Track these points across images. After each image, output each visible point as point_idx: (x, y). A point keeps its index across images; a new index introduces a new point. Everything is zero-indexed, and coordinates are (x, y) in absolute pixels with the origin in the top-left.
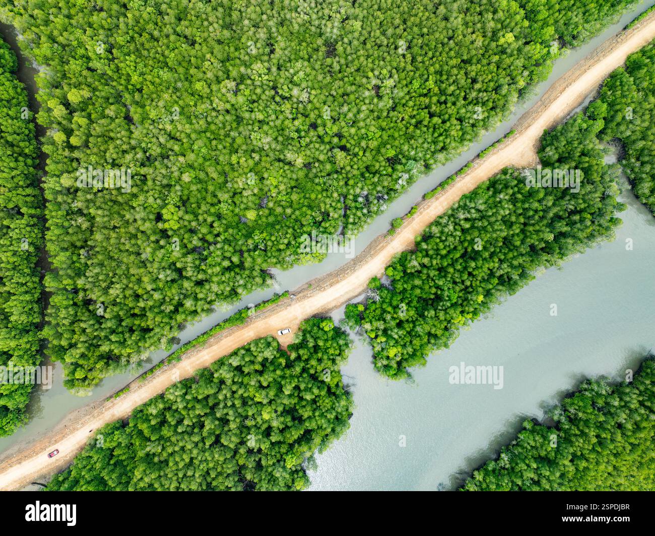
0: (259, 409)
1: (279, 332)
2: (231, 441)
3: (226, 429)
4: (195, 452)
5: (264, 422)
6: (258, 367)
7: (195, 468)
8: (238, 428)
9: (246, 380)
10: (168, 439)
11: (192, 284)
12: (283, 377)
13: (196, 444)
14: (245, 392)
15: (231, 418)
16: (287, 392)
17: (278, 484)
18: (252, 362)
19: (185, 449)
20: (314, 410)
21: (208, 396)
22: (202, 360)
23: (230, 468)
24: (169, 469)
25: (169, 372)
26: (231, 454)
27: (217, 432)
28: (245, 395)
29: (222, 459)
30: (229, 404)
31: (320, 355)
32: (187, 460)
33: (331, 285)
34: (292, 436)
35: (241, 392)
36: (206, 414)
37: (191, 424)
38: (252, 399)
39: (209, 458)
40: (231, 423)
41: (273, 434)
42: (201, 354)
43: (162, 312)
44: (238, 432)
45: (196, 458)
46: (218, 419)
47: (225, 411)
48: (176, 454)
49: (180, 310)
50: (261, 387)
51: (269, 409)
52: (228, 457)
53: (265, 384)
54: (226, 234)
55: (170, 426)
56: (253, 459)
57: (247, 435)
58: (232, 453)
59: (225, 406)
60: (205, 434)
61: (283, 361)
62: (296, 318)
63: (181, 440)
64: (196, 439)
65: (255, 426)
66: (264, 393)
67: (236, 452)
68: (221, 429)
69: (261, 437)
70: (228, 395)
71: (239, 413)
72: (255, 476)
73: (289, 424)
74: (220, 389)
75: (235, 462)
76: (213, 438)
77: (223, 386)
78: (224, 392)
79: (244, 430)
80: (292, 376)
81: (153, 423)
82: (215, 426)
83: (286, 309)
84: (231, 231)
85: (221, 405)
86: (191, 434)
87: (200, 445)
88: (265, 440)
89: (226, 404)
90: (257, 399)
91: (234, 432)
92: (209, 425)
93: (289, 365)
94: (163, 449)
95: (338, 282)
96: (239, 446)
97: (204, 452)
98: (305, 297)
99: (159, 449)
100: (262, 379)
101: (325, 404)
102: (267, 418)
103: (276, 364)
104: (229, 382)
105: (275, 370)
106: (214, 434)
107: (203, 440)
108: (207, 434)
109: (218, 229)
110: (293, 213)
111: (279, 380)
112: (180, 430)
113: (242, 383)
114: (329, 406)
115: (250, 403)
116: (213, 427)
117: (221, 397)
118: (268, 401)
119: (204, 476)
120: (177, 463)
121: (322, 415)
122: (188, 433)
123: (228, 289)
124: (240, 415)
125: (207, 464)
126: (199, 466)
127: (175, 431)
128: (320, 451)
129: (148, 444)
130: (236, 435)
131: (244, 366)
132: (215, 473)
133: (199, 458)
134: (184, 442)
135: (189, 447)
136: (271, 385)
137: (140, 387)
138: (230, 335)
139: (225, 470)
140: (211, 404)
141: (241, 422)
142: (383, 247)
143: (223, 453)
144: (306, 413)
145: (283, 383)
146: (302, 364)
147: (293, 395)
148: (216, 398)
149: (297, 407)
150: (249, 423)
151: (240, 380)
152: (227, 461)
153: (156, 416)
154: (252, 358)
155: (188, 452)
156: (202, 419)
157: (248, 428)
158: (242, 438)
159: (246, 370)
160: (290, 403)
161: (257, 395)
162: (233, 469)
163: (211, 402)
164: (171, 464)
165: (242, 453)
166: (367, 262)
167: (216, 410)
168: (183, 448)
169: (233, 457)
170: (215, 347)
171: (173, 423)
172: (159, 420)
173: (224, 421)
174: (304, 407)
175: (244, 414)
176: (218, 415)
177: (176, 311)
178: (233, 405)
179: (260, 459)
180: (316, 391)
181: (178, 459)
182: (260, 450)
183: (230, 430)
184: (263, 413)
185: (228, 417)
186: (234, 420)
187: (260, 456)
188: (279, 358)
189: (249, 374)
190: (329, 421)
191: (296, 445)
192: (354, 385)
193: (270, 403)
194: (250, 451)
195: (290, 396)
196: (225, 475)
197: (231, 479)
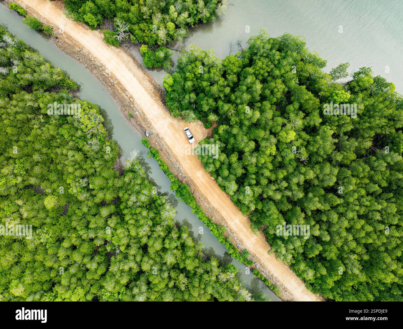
0: (285, 146)
1: (191, 141)
2: (331, 173)
3: (316, 182)
4: (351, 215)
5: (300, 137)
6: (234, 158)
7: (369, 211)
8: (312, 168)
9: (252, 169)
10: (341, 249)
11: (146, 259)
12: (241, 124)
13: (341, 215)
14: (267, 168)
15: (302, 179)
16: (257, 114)
17: (373, 105)
18: (230, 165)
19: (349, 226)
20: (274, 78)
21: (281, 212)
22: (241, 226)
23: (363, 169)
24: (377, 241)
25: (262, 261)
26: (346, 169)
27: (323, 192)
28: (270, 166)
29: (354, 180)
30: (285, 184)
31: (205, 84)
32: (363, 222)
33: (124, 90)
34: (310, 99)
35: (267, 173)
36: (303, 210)
37: (318, 226)
38: (275, 157)
39: (356, 196)
40: (308, 177)
41: (312, 123)
42: (235, 229)
43: (187, 287)
44: (317, 167)
45: (358, 211)
46: (306, 194)
47: (295, 187)
48: (357, 236)
49: (182, 266)
50: (257, 149)
51: (283, 134)
52: (349, 172)
53: (252, 145)
54: (78, 228)
55: (325, 251)
56: (347, 142)
57: (319, 155)
58: (344, 169)
59: (288, 188)
60: (327, 207)
61: (222, 129)
62: (172, 124)
63: (339, 234)
64: (334, 217)
65: (306, 147)
66: (263, 144)
67: (341, 165)
68: (317, 188)
69: (318, 137)
70: (274, 188)
71: (295, 170)
72: (367, 135)
73: (297, 105)
74: (270, 199)
75: (354, 164)
76: (330, 195)
77: (265, 196)
78: (271, 193)
79: (314, 159)
80: (238, 114)
81: (324, 272)
82: (315, 196)
83: (162, 138)
84: (74, 224)
85: (289, 194)
86: (330, 224)
87: (341, 210)
88: (321, 132)
89: (286, 188)
90: (274, 150)
91: (318, 172)
92: (315, 204)
93: (225, 120)
94: (353, 252)
95: (119, 83)
96: (334, 163)
97: (348, 204)
98: (145, 119)
99: (354, 257)
100: (247, 150)
101: (264, 66)
102: (295, 134)
103: (226, 137)
104: (258, 190)
105: (235, 136)
106: (324, 196)
107: (334, 208)
108: (327, 204)
109: (74, 240)
110: (38, 151)
111: (245, 128)
112: (327, 238)
113: (257, 173)
114: (266, 61)
115: (280, 159)
116: (317, 199)
117: (278, 197)
118: (272, 136)
119: (376, 198)
120: (368, 234)
121: (278, 66)
122: (330, 227)
123: (145, 213)
124: (297, 168)
125: (362, 197)
126: (367, 206)
127: (329, 243)
128: (322, 65)
129: (350, 272)
130: (321, 169)
131: (236, 175)
132: (372, 185)
133: (357, 208)
134: (341, 230)
135: (346, 224)
136: (252, 137)
137: (285, 290)
138: (205, 199)
139: (366, 174)
140: (290, 207)
141: (305, 166)
142: (69, 37)
143: (346, 180)
144: (280, 87)
145: (247, 123)
146: (220, 103)
147: (260, 108)
148: (281, 202)
149: (275, 100)
150: (304, 156)
151: (254, 176)
152: (355, 173)
153: (316, 269)
154: (225, 167)
155: (352, 223)
156: (310, 213)
157: (311, 156)
158: (324, 160)
159: (240, 172)
160: (271, 109)
161: (268, 152)
162: (363, 164)
163: (287, 206)
164: (370, 241)
165: (342, 156)
166: (89, 53)
167: (296, 199)
168: (348, 230)
169: (347, 167)
170: (224, 213)
171: (321, 248)
172: (319, 264)
173: (307, 186)
174: (272, 92)
175: (295, 164)
176: (301, 195)
177: (183, 270)
178: (286, 179)
179: (345, 134)
180: (250, 79)
181: (363, 234)
182: (335, 136)
183: (317, 177)
184: (289, 141)
185: (302, 183)
186: (304, 174)
187: (342, 135)
188: (219, 135)
189: (245, 168)
190: (284, 58)
191: (321, 93)
192: (239, 44)
193: (275, 134)
194: (338, 148)
195: (262, 111)
196: (372, 172)
197: (376, 164)
